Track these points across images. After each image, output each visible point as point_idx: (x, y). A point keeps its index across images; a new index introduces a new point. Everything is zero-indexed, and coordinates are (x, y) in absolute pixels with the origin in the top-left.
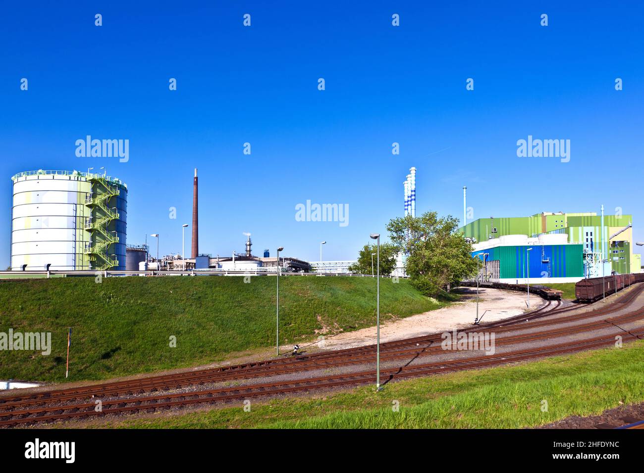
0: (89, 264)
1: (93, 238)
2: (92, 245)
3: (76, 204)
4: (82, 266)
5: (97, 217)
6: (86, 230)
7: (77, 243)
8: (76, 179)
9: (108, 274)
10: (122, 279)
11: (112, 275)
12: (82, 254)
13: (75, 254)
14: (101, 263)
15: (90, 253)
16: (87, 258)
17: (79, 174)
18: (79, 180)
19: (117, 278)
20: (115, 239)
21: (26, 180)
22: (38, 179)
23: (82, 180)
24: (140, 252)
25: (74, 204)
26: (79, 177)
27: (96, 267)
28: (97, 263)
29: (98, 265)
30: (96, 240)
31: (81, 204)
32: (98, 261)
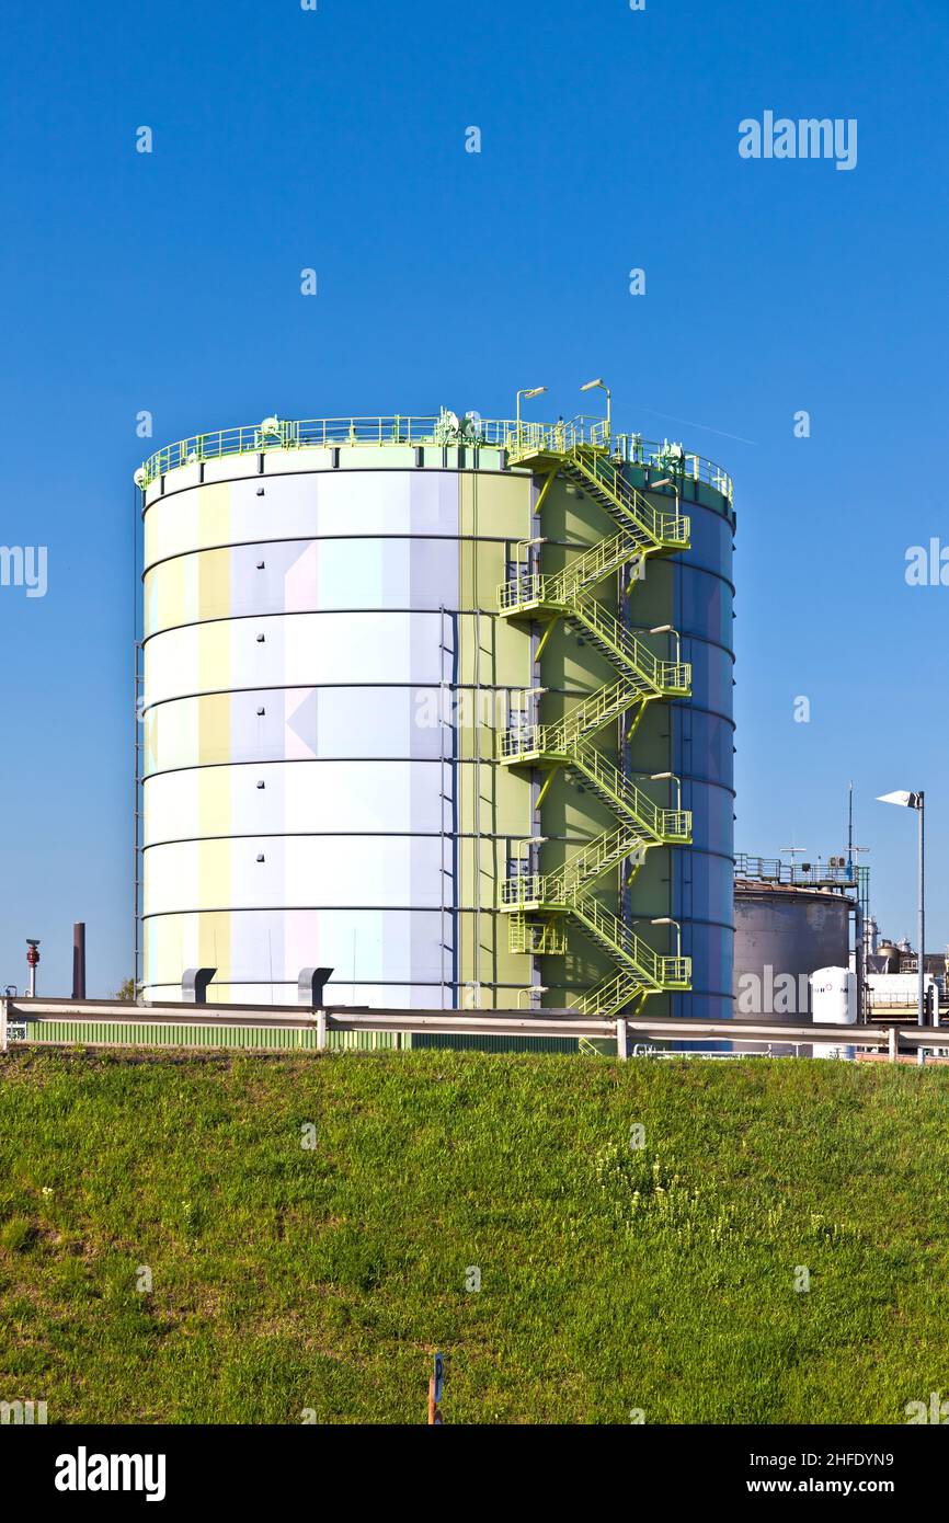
0: (531, 976)
1: (548, 817)
2: (546, 858)
3: (454, 614)
4: (493, 987)
5: (569, 687)
6: (513, 768)
7: (466, 845)
8: (453, 463)
9: (634, 1038)
10: (715, 1074)
11: (660, 1045)
12: (494, 912)
13: (454, 911)
14: (593, 972)
15: (533, 905)
16: (517, 940)
17: (466, 430)
18: (469, 465)
19: (685, 1066)
20: (670, 822)
21: (202, 481)
22: (262, 471)
23: (481, 468)
24: (814, 908)
25: (445, 611)
26: (467, 446)
27: (569, 995)
28: (573, 972)
29: (579, 980)
30: (568, 831)
31: (483, 613)
32: (579, 960)
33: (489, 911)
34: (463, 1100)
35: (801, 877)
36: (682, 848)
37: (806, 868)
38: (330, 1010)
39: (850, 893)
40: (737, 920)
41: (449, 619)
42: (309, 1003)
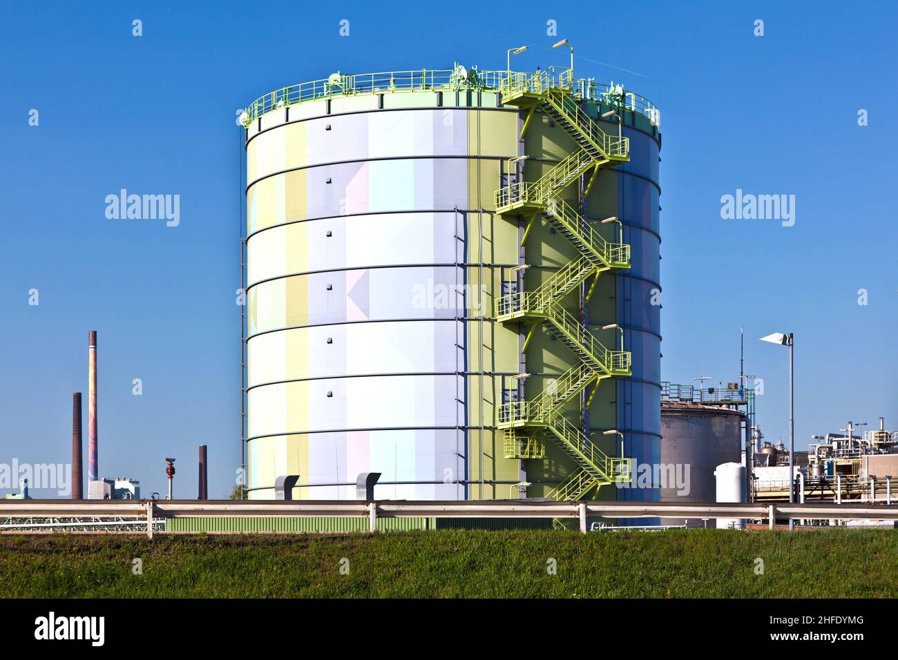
0: (519, 474)
1: (531, 358)
2: (530, 388)
3: (464, 213)
4: (493, 483)
5: (545, 263)
6: (506, 324)
7: (474, 380)
8: (463, 103)
9: (591, 516)
10: (649, 540)
11: (610, 522)
12: (493, 429)
13: (465, 429)
14: (563, 471)
15: (521, 423)
16: (510, 449)
17: (472, 79)
18: (475, 104)
19: (627, 536)
20: (616, 360)
21: (287, 120)
22: (329, 112)
23: (483, 105)
24: (717, 420)
25: (458, 211)
26: (473, 90)
27: (546, 488)
28: (548, 471)
29: (553, 477)
30: (545, 368)
31: (485, 211)
32: (553, 462)
33: (490, 428)
34: (472, 565)
35: (708, 398)
36: (625, 379)
37: (711, 391)
38: (379, 503)
39: (742, 408)
40: (663, 430)
41: (461, 216)
42: (364, 498)
